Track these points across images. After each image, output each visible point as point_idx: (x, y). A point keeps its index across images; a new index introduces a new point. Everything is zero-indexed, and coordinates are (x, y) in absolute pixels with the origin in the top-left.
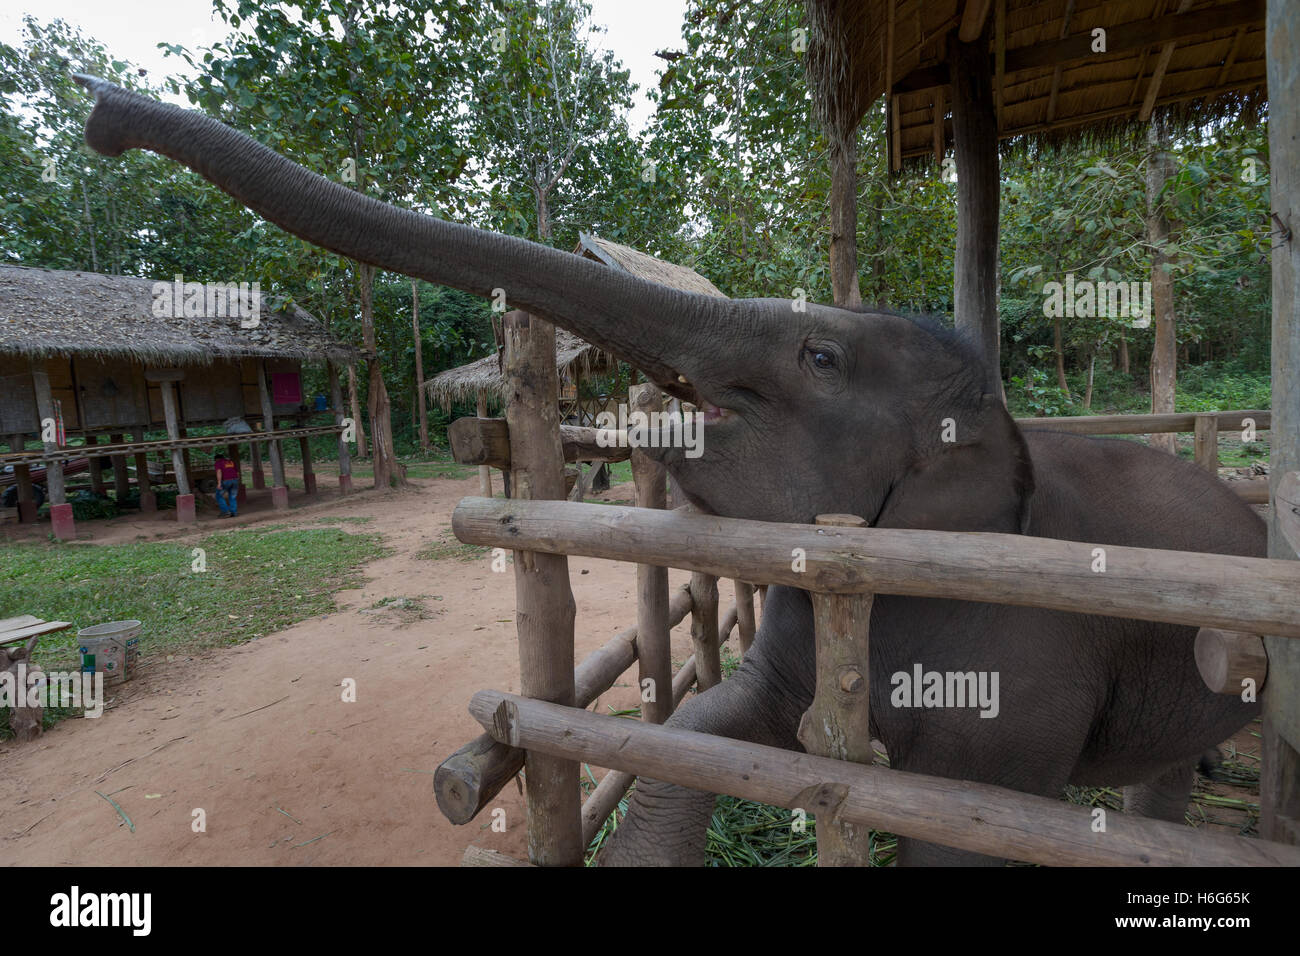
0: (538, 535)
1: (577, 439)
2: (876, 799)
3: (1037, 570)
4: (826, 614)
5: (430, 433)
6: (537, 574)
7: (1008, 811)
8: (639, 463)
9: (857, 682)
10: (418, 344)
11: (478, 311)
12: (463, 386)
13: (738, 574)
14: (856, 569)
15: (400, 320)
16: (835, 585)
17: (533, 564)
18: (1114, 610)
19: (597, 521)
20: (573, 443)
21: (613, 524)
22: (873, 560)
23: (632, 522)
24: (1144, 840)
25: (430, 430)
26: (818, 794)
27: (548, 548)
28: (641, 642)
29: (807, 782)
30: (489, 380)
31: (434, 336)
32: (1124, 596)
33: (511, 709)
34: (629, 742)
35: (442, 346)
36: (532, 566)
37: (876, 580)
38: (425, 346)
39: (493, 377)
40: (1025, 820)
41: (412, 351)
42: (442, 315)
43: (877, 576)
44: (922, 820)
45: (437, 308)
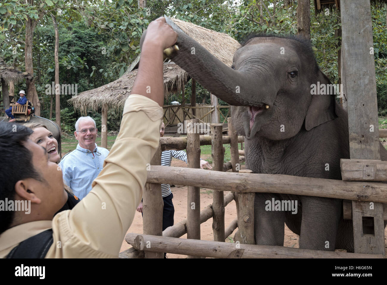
0: (153, 177)
1: (165, 142)
2: (251, 252)
3: (288, 184)
4: (241, 200)
5: (62, 124)
6: (151, 191)
7: (284, 251)
8: (189, 150)
9: (248, 219)
10: (57, 67)
11: (96, 47)
12: (95, 101)
13: (215, 188)
14: (246, 185)
15: (44, 50)
16: (241, 190)
17: (150, 187)
18: (304, 193)
19: (172, 172)
20: (164, 144)
21: (178, 173)
22: (250, 182)
23: (184, 172)
24: (313, 254)
25: (61, 122)
26: (236, 253)
27: (156, 181)
28: (188, 226)
29: (233, 250)
30: (111, 99)
31: (67, 62)
32: (305, 189)
33: (140, 238)
34: (181, 244)
35: (72, 68)
36: (149, 188)
37: (251, 188)
38: (61, 68)
39: (113, 97)
40: (288, 253)
41: (52, 71)
42: (73, 49)
43: (252, 187)
44: (263, 256)
45: (70, 44)
